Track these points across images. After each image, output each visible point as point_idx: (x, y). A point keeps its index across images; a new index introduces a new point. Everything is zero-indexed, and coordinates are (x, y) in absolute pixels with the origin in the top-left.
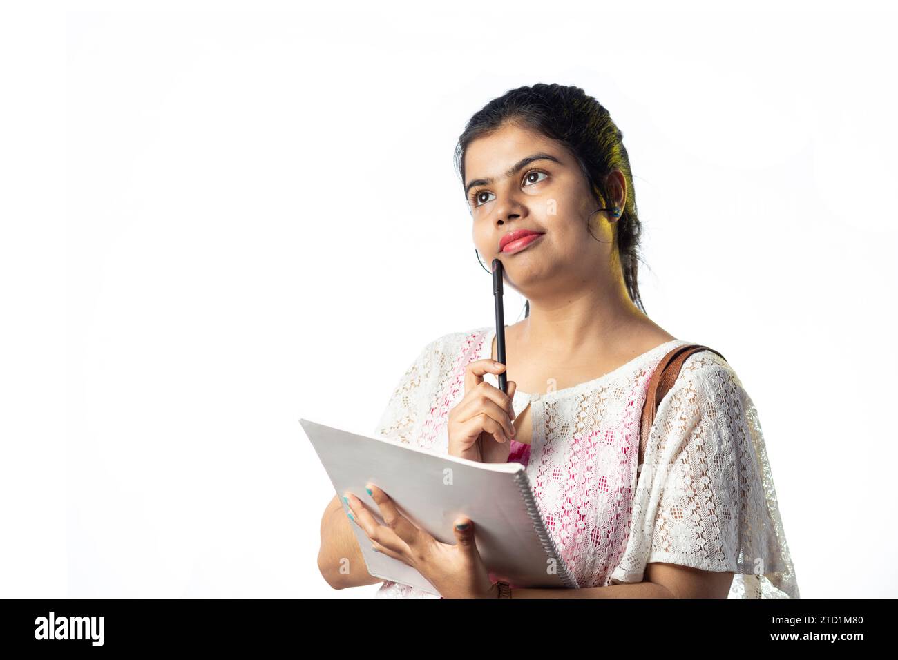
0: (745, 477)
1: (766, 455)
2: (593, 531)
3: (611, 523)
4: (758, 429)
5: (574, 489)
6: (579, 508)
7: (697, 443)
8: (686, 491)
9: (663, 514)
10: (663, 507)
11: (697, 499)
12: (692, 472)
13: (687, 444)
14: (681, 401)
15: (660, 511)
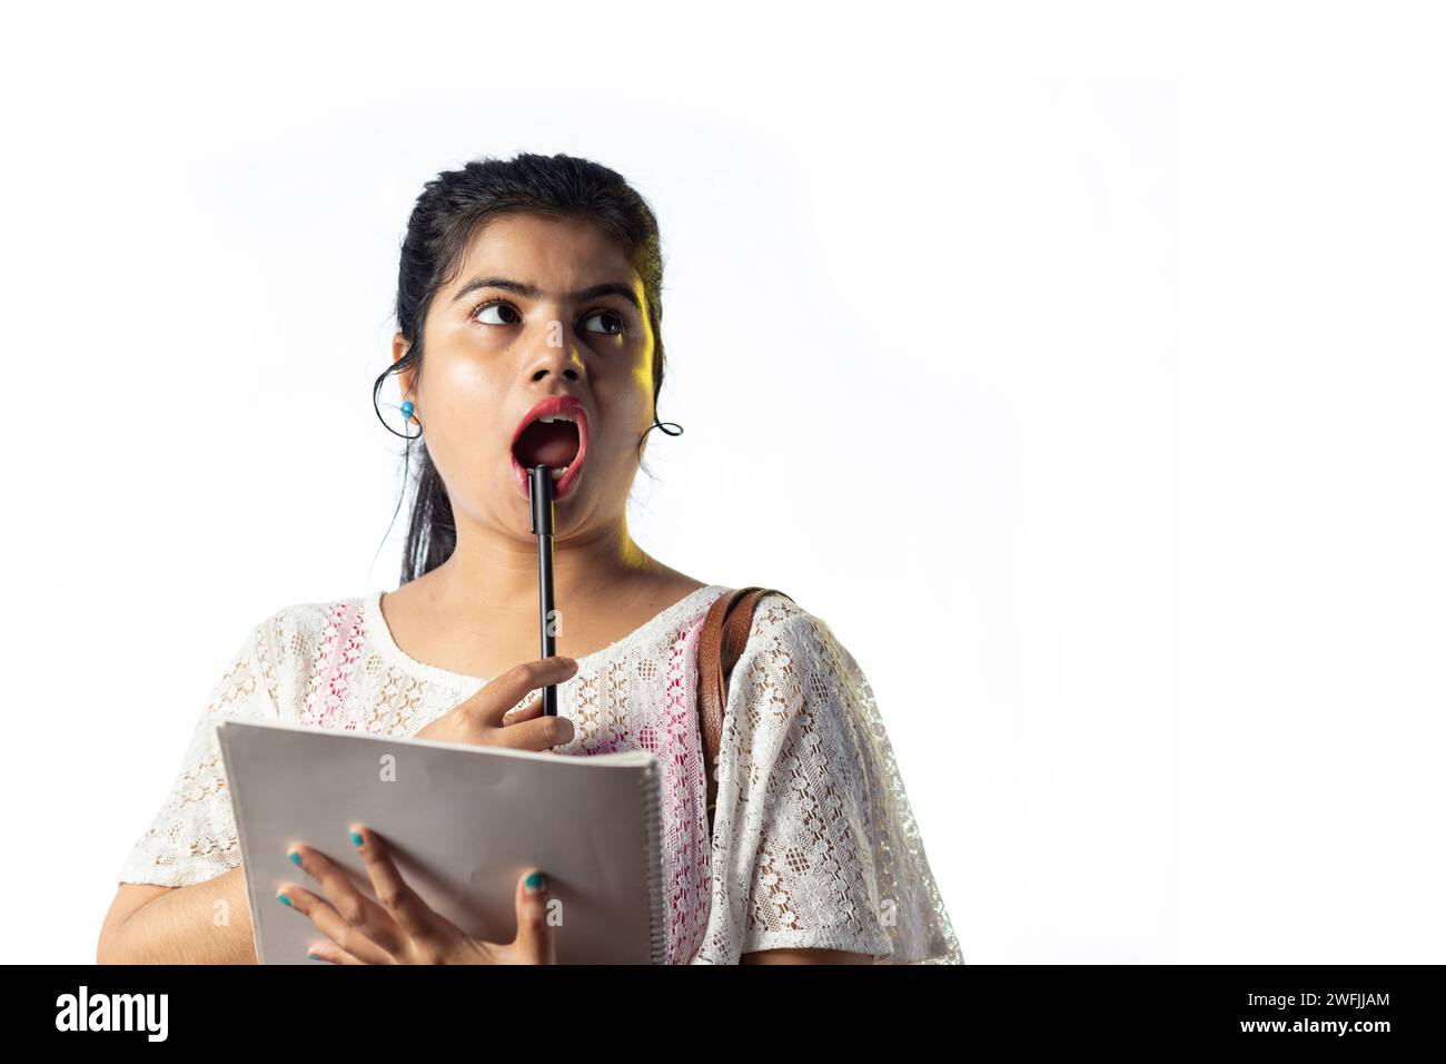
7: (809, 741)
8: (806, 822)
9: (774, 866)
10: (770, 854)
11: (826, 833)
12: (811, 790)
13: (793, 745)
14: (766, 672)
15: (766, 860)
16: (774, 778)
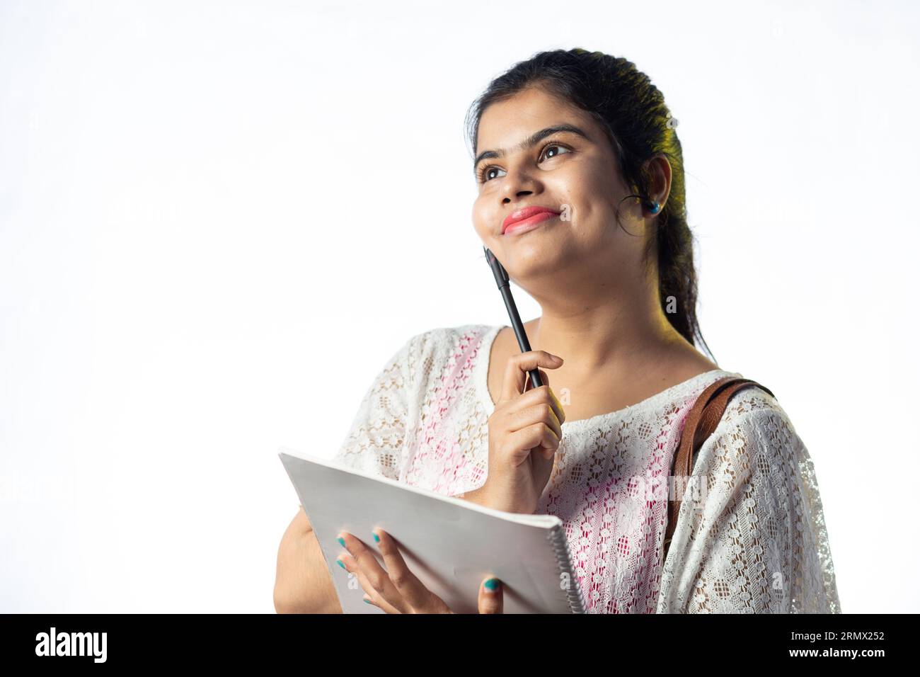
0: (801, 545)
1: (823, 518)
2: (609, 603)
3: (631, 594)
4: (814, 487)
5: (588, 550)
6: (593, 574)
7: (747, 504)
8: (734, 562)
9: (705, 589)
10: (704, 580)
11: (747, 572)
12: (741, 540)
13: (735, 505)
14: (727, 449)
15: (700, 584)
16: (717, 526)
